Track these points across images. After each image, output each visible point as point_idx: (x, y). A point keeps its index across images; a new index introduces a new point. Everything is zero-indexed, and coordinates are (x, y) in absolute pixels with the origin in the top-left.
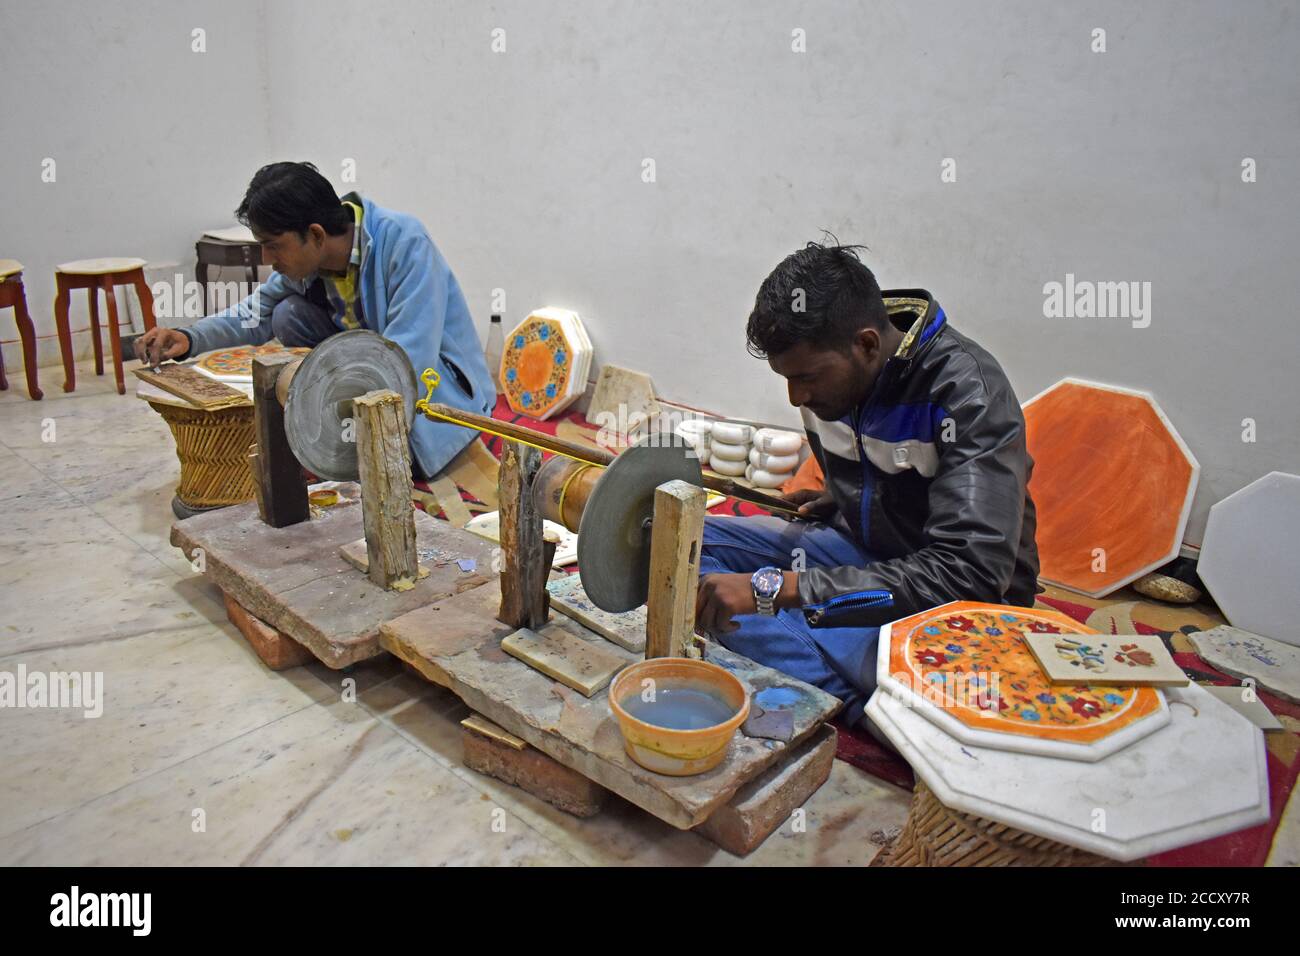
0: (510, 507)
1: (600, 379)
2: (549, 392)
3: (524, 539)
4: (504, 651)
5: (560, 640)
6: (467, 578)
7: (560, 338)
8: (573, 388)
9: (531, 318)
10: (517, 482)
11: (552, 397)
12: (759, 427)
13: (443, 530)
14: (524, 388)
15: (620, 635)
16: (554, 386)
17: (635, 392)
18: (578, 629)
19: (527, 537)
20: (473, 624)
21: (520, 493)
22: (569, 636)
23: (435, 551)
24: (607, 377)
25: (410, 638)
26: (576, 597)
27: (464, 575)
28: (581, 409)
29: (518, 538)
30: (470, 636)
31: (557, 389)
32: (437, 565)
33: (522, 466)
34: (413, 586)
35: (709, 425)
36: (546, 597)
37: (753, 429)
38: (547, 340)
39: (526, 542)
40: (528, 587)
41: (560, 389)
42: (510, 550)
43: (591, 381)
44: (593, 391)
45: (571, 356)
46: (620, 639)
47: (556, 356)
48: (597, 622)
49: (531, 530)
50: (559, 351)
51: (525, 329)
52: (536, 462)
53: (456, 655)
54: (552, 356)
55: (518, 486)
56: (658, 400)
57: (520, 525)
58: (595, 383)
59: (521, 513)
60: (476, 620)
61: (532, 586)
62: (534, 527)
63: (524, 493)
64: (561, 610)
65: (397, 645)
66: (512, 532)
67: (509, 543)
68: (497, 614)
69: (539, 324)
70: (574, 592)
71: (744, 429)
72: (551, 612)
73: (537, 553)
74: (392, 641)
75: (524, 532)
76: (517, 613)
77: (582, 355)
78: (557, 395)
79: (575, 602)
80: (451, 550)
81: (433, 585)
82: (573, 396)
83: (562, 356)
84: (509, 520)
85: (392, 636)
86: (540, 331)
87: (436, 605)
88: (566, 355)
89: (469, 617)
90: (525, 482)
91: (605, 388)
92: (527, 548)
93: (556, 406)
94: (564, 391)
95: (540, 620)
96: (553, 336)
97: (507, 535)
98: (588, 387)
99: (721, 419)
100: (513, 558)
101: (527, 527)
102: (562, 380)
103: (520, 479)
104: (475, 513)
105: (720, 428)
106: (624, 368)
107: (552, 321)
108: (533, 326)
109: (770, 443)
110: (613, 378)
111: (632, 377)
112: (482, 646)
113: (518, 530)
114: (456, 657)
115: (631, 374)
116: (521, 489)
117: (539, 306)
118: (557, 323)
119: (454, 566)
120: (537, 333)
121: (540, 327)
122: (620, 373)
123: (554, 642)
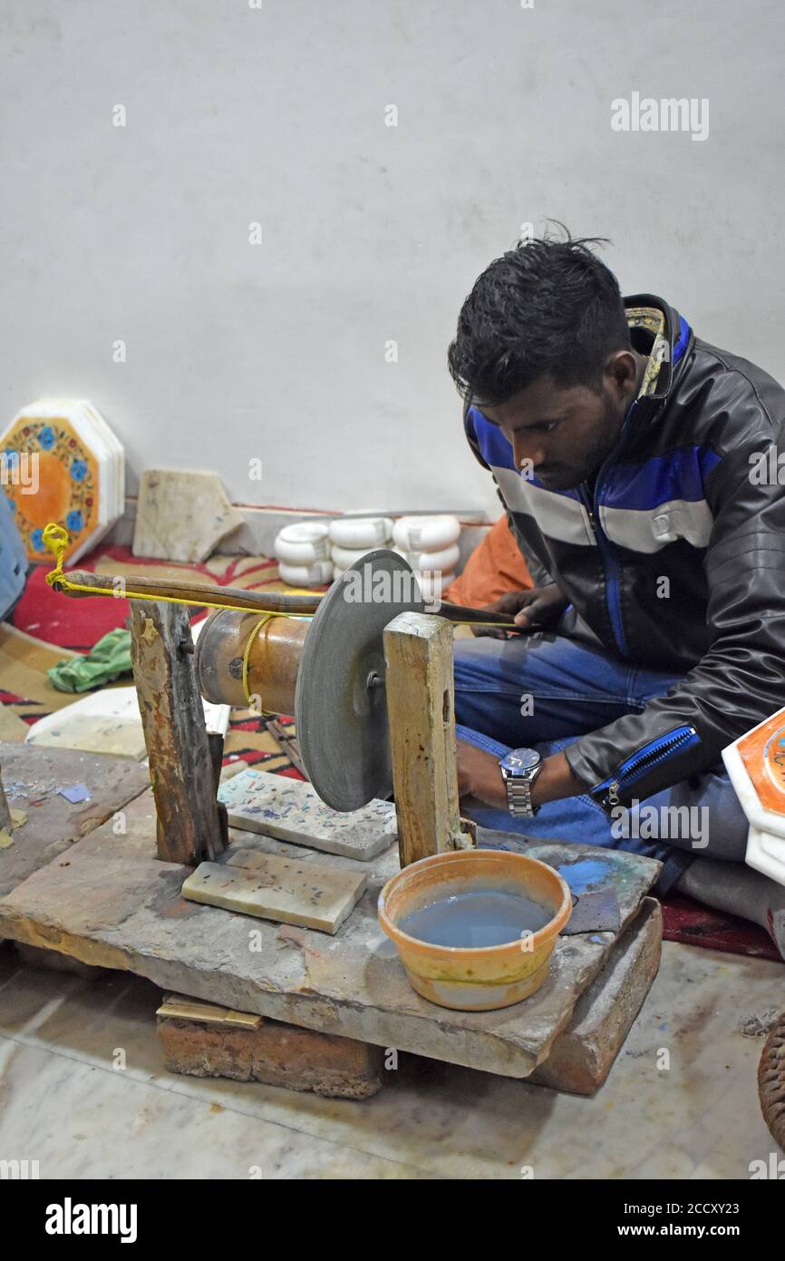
0: (158, 698)
1: (143, 492)
2: (72, 523)
3: (184, 738)
4: (187, 900)
5: (263, 866)
6: (83, 812)
7: (73, 443)
8: (108, 508)
9: (22, 420)
10: (163, 660)
11: (79, 530)
12: (395, 517)
13: (15, 753)
14: (32, 525)
15: (340, 841)
16: (79, 513)
17: (200, 500)
18: (274, 845)
19: (187, 736)
20: (126, 873)
21: (170, 676)
22: (270, 858)
23: (20, 783)
24: (152, 485)
25: (49, 914)
26: (256, 803)
27: (78, 808)
28: (122, 539)
29: (175, 738)
30: (131, 890)
31: (84, 516)
32: (32, 804)
33: (167, 636)
34: (11, 840)
35: (321, 528)
36: (221, 812)
37: (388, 521)
38: (54, 448)
39: (188, 741)
40: (199, 804)
41: (89, 516)
42: (166, 757)
43: (131, 496)
44: (135, 509)
45: (96, 465)
46: (343, 847)
47: (73, 470)
48: (302, 831)
49: (192, 723)
50: (76, 461)
51: (15, 438)
52: (183, 627)
53: (124, 921)
54: (67, 470)
55: (166, 666)
56: (236, 505)
57: (178, 721)
58: (136, 498)
59: (176, 702)
60: (127, 867)
61: (203, 801)
62: (195, 719)
63: (175, 673)
64: (243, 826)
65: (29, 927)
66: (166, 733)
67: (163, 748)
68: (154, 851)
69: (36, 426)
70: (250, 797)
71: (376, 525)
72: (231, 832)
73: (202, 754)
74: (19, 924)
75: (183, 729)
76: (190, 842)
77: (111, 461)
78: (87, 525)
79: (257, 810)
80: (41, 778)
81: (39, 830)
82: (109, 522)
83: (83, 469)
84: (158, 717)
85: (18, 918)
86: (39, 438)
87: (62, 859)
88: (89, 466)
89: (116, 866)
90: (174, 657)
91: (153, 503)
92: (190, 749)
93: (87, 542)
94: (96, 517)
95: (219, 846)
96: (62, 441)
97: (158, 737)
98: (126, 506)
99: (338, 516)
100: (172, 769)
101: (185, 720)
102: (89, 502)
103: (167, 655)
104: (31, 719)
105: (342, 529)
106: (174, 469)
107: (55, 420)
108: (27, 431)
109: (418, 537)
110: (163, 485)
111: (190, 479)
112: (154, 900)
113: (174, 728)
114: (124, 925)
115: (188, 475)
116: (170, 669)
117: (27, 401)
118: (65, 422)
119: (57, 800)
120: (36, 441)
121: (39, 431)
122: (170, 477)
123: (254, 872)
